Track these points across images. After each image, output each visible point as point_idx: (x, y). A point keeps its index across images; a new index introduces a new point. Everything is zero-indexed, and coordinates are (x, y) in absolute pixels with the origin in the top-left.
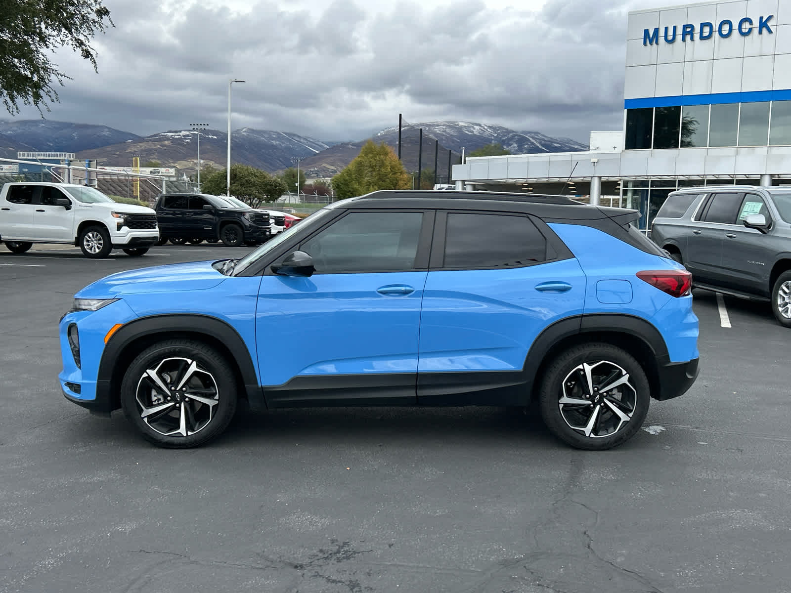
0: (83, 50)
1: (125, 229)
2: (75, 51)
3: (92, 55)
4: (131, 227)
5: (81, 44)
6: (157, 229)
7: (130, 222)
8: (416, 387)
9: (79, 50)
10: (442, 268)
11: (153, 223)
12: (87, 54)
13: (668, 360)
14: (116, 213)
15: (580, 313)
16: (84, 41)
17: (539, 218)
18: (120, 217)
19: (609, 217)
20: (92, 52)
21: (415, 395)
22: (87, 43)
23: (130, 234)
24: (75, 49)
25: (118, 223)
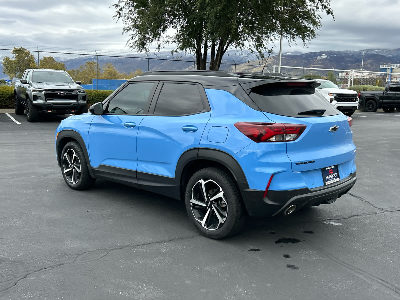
0: (327, 10)
1: (334, 102)
2: (322, 11)
3: (331, 12)
4: (338, 101)
5: (325, 7)
6: (357, 102)
7: (337, 98)
8: (137, 179)
9: (325, 11)
10: (153, 114)
11: (353, 99)
12: (329, 12)
13: (248, 187)
14: (331, 93)
15: (197, 147)
16: (327, 5)
17: (202, 85)
18: (333, 96)
19: (240, 85)
20: (331, 11)
21: (136, 183)
22: (328, 6)
23: (337, 104)
24: (323, 10)
25: (331, 99)
